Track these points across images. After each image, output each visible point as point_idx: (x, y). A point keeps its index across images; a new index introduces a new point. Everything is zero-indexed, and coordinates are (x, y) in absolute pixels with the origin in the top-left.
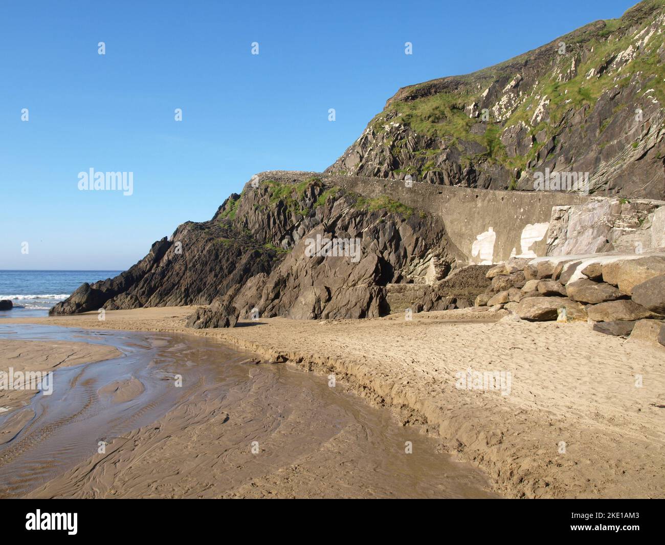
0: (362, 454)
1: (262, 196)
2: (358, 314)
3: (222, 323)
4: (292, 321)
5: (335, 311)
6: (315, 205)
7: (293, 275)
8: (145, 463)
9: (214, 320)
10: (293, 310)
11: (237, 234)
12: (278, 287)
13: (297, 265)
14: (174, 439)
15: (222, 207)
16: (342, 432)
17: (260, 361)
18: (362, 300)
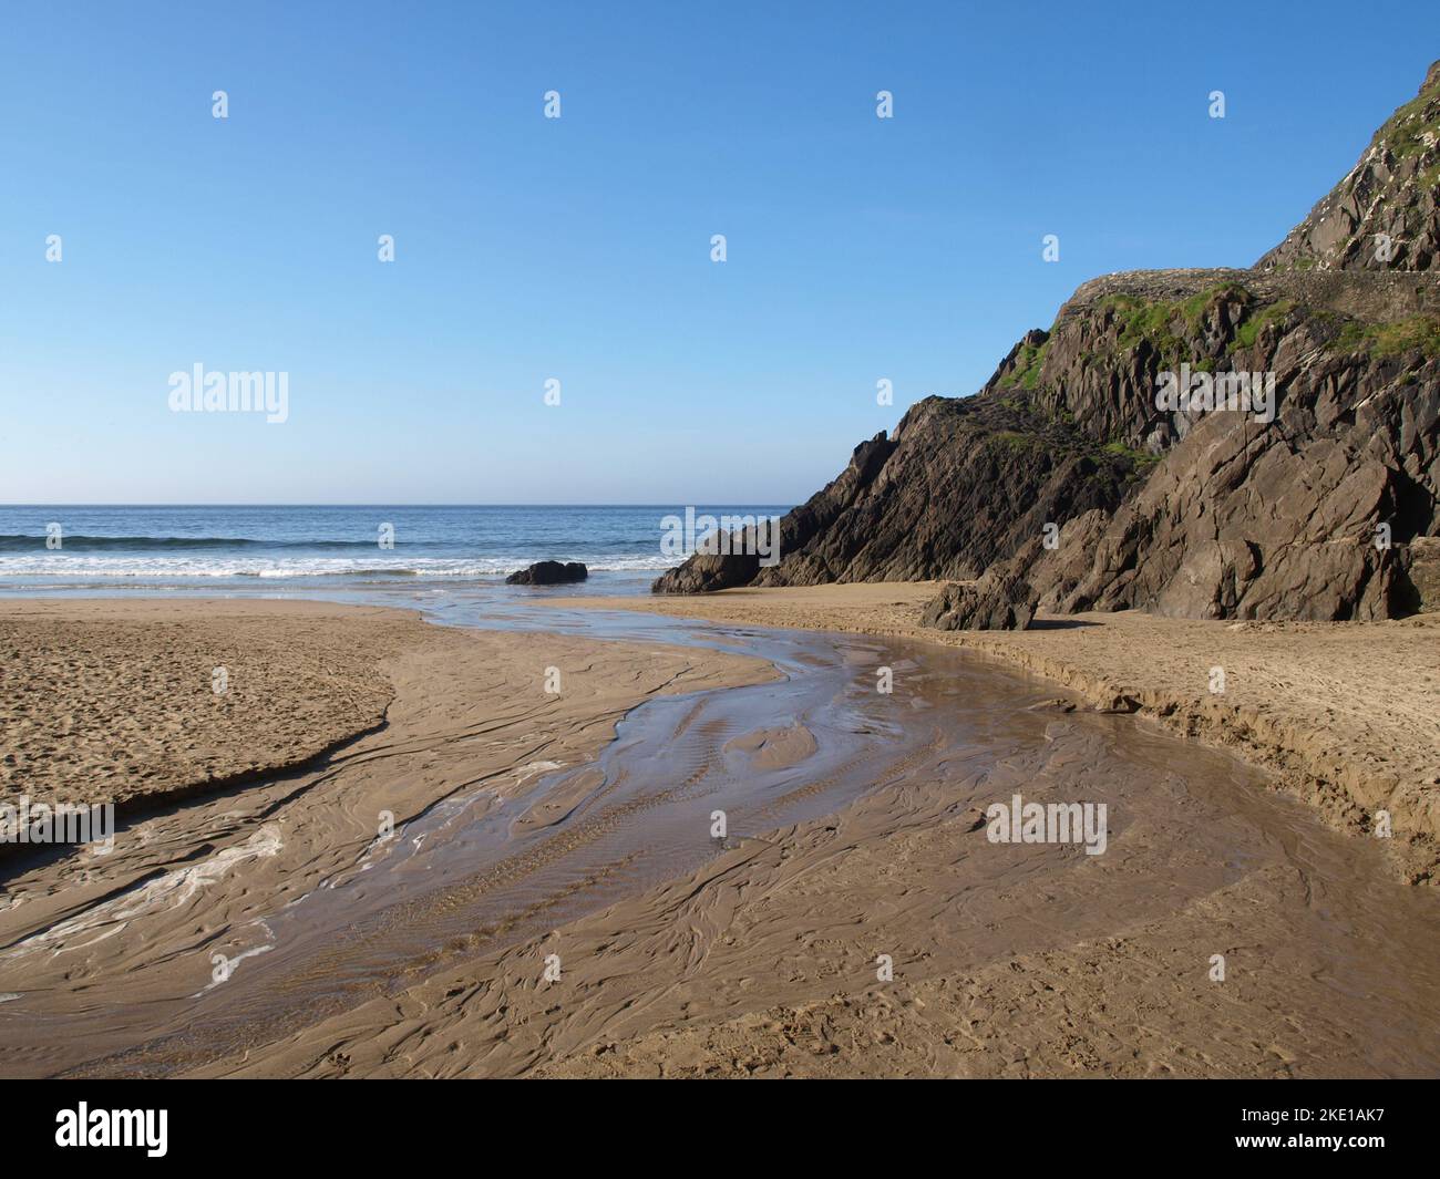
0: (1289, 937)
1: (1100, 333)
2: (1330, 610)
3: (998, 619)
4: (1163, 620)
5: (1271, 602)
6: (1229, 348)
7: (1168, 514)
8: (797, 893)
9: (981, 612)
10: (1168, 596)
11: (1040, 422)
12: (1133, 542)
13: (1180, 490)
14: (863, 853)
15: (1008, 363)
16: (1246, 879)
17: (1074, 707)
18: (1343, 576)
